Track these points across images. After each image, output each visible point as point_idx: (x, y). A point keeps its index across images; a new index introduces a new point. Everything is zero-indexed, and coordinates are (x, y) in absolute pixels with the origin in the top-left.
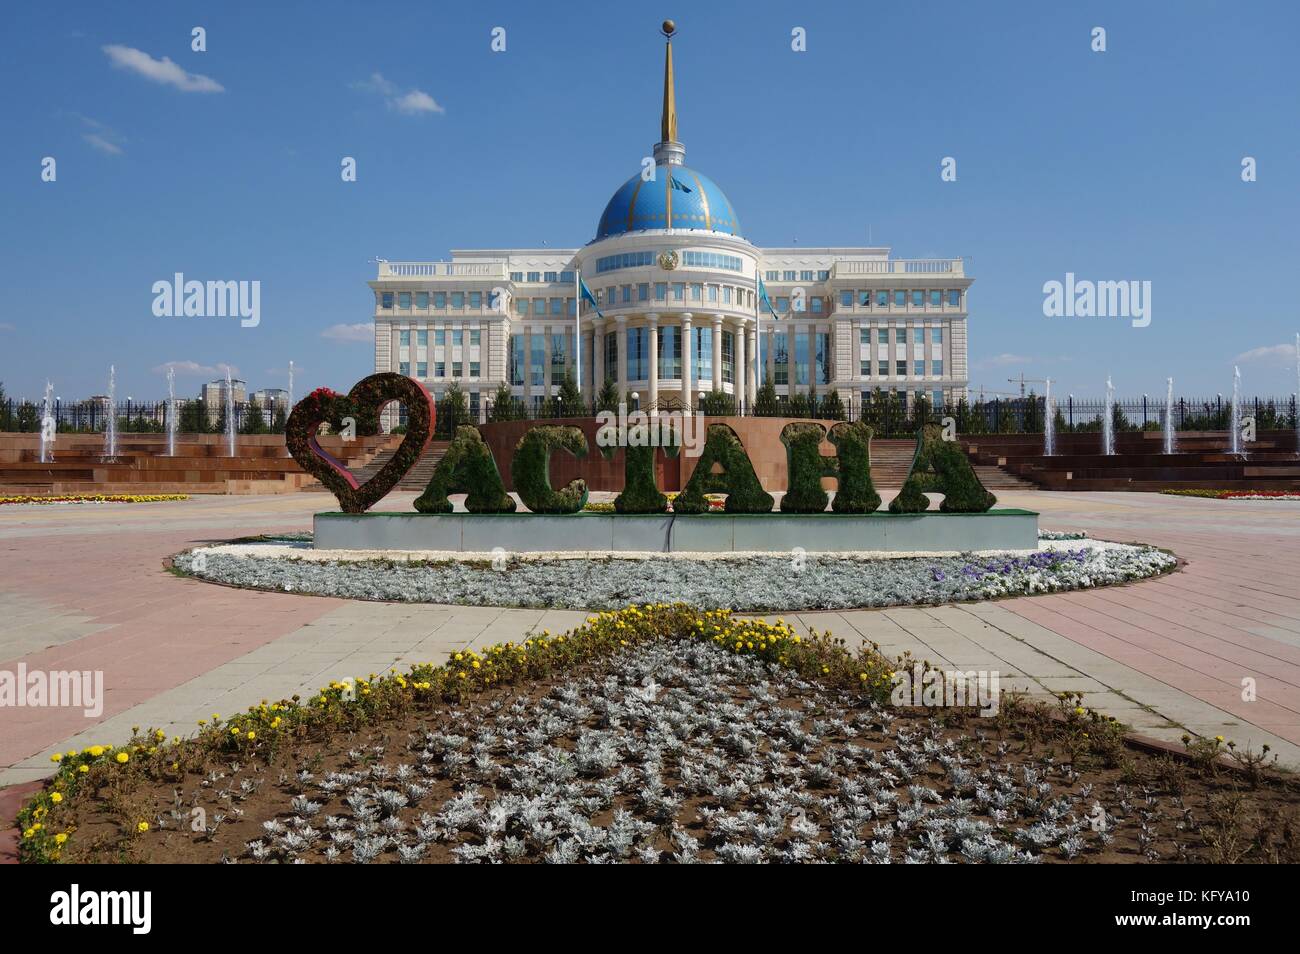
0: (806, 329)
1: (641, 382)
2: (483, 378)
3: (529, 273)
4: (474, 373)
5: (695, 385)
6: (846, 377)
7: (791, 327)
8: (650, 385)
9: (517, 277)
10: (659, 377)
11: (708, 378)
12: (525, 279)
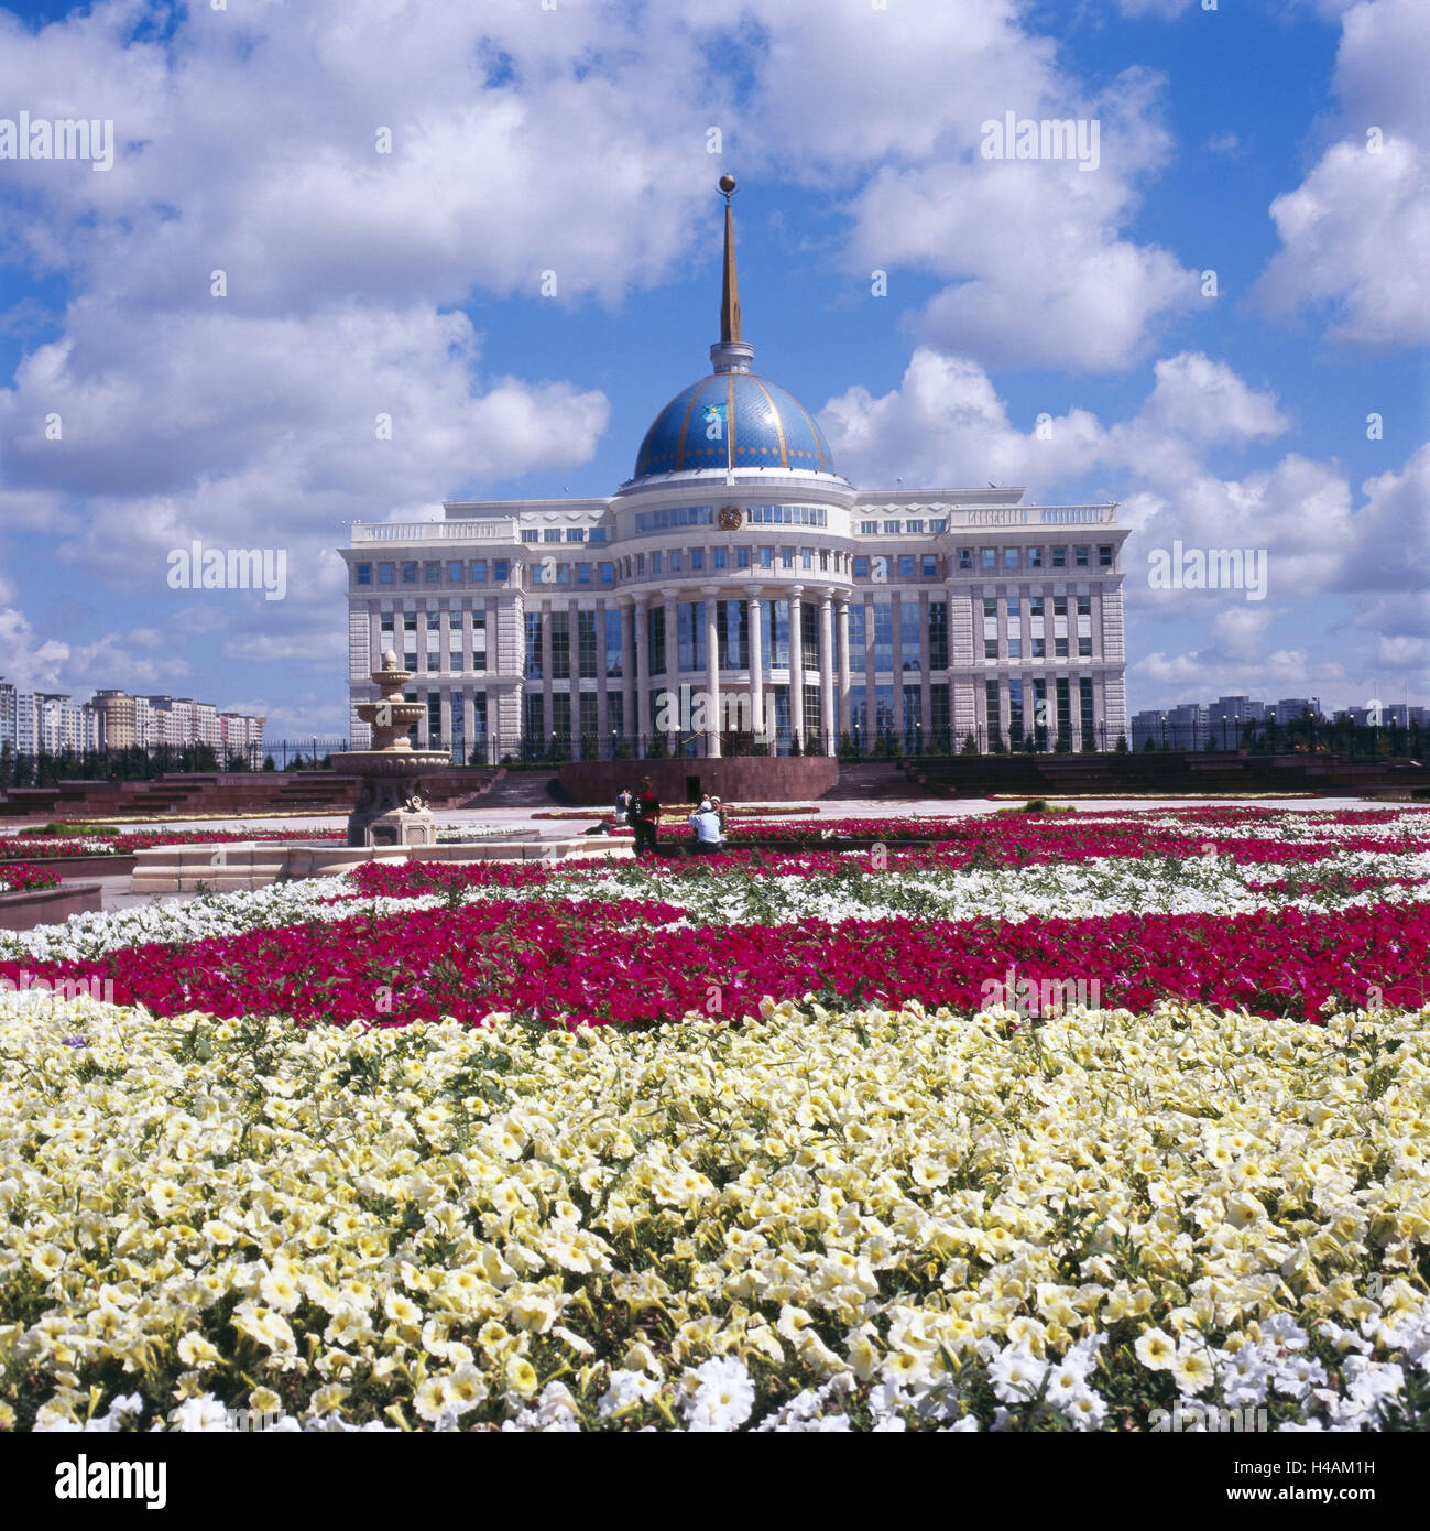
0: (916, 597)
1: (698, 674)
2: (491, 672)
3: (546, 531)
4: (480, 666)
5: (766, 676)
6: (965, 662)
7: (896, 595)
8: (709, 678)
9: (530, 535)
10: (721, 667)
11: (784, 666)
12: (541, 539)
